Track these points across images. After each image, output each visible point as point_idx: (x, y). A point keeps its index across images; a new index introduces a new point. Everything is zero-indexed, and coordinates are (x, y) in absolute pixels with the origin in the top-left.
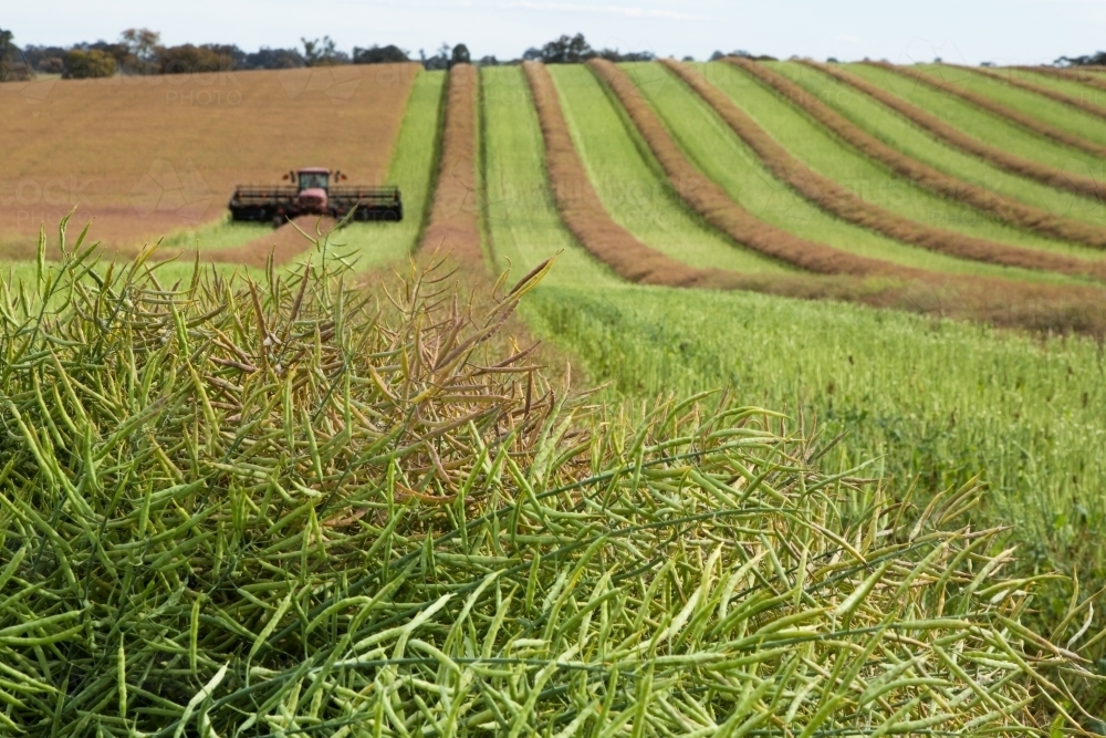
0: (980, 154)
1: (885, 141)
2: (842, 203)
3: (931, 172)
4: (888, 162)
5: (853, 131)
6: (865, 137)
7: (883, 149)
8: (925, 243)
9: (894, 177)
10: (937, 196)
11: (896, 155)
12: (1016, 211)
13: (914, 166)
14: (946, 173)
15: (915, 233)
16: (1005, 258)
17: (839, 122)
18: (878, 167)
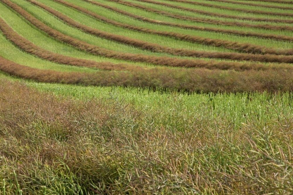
0: (78, 27)
1: (47, 24)
2: (27, 47)
3: (60, 34)
4: (46, 32)
5: (36, 21)
6: (40, 23)
7: (45, 27)
8: (49, 59)
9: (48, 37)
10: (60, 43)
11: (50, 29)
12: (85, 46)
13: (55, 32)
14: (65, 34)
15: (48, 55)
16: (72, 63)
17: (32, 18)
18: (43, 33)
